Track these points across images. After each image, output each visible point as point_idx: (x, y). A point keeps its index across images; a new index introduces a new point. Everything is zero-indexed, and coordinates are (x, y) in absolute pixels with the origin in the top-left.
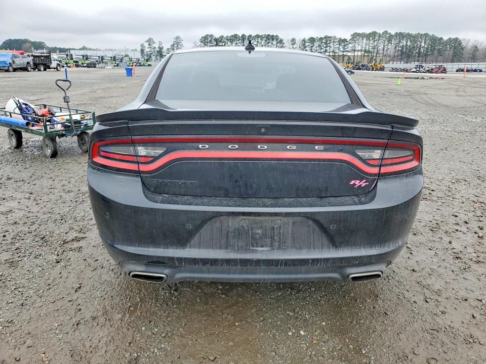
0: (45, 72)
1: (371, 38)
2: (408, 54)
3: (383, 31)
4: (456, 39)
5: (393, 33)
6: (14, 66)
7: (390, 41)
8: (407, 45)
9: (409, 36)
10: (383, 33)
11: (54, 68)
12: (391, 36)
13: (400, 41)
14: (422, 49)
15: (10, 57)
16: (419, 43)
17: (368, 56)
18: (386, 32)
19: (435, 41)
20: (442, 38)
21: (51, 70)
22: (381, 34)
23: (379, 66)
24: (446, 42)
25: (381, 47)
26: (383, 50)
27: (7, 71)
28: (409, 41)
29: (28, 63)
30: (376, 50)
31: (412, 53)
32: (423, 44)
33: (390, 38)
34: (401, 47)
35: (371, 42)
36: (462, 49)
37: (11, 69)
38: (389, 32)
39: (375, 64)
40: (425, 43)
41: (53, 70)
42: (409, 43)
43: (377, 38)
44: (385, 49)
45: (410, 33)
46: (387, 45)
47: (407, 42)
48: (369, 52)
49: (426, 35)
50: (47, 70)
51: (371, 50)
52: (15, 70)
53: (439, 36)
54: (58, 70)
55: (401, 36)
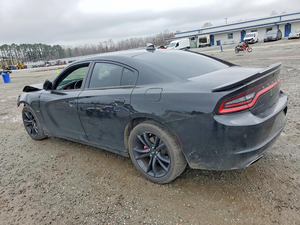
1: (4, 49)
2: (34, 57)
3: (11, 44)
4: (58, 46)
5: (19, 45)
7: (18, 50)
8: (31, 51)
9: (30, 46)
10: (12, 45)
12: (18, 47)
13: (25, 49)
14: (41, 53)
16: (38, 49)
17: (7, 60)
18: (14, 44)
19: (46, 47)
20: (50, 46)
22: (11, 46)
23: (22, 66)
24: (53, 47)
25: (14, 53)
26: (16, 55)
28: (31, 49)
30: (11, 56)
31: (36, 55)
32: (41, 50)
33: (18, 48)
34: (27, 53)
35: (5, 52)
36: (63, 50)
38: (16, 44)
39: (19, 65)
40: (41, 49)
42: (32, 50)
43: (8, 48)
44: (18, 55)
45: (30, 44)
46: (18, 52)
47: (30, 50)
48: (6, 58)
49: (40, 44)
51: (7, 57)
53: (48, 45)
55: (25, 46)
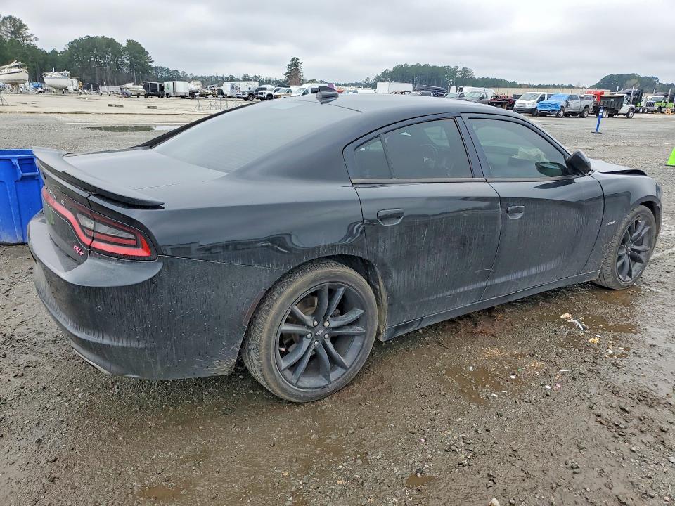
0: (610, 118)
6: (566, 111)
11: (624, 114)
15: (565, 98)
21: (620, 116)
27: (557, 116)
29: (587, 107)
37: (561, 113)
41: (622, 116)
50: (615, 116)
52: (566, 115)
54: (628, 117)
